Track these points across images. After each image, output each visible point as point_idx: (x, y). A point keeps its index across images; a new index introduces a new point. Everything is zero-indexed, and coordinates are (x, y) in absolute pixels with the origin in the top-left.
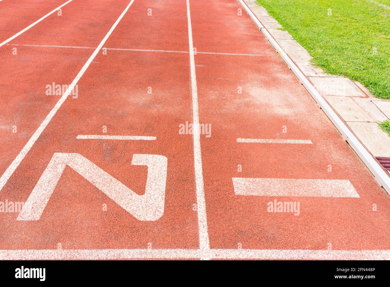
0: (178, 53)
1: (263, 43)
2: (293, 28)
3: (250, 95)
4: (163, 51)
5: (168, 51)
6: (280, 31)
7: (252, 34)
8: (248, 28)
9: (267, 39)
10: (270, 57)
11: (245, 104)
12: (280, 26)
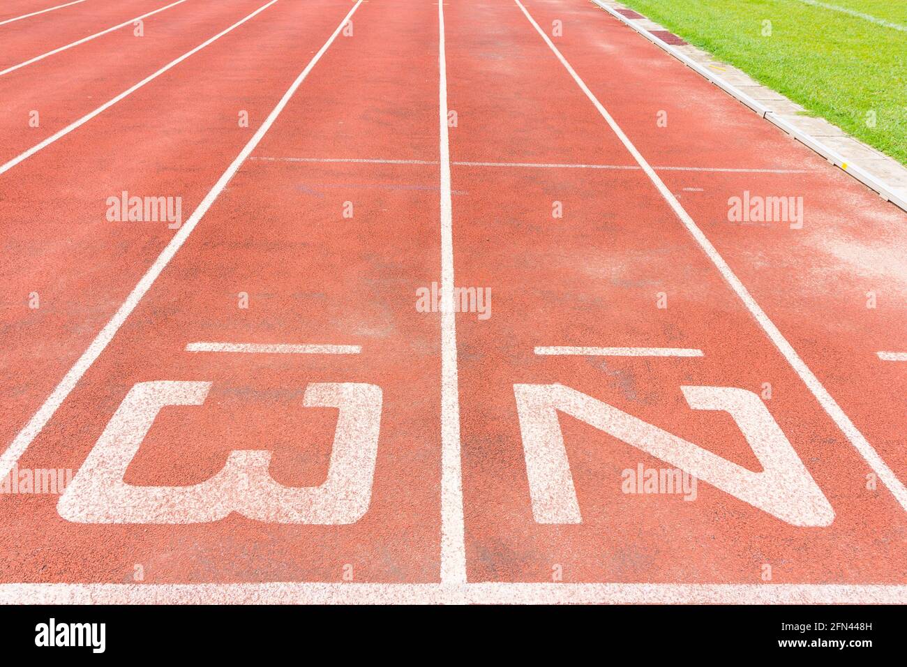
0: (620, 171)
1: (788, 145)
2: (836, 111)
3: (836, 259)
4: (584, 166)
5: (594, 167)
6: (807, 118)
7: (750, 125)
8: (733, 112)
9: (792, 136)
10: (824, 175)
11: (841, 278)
12: (800, 108)
